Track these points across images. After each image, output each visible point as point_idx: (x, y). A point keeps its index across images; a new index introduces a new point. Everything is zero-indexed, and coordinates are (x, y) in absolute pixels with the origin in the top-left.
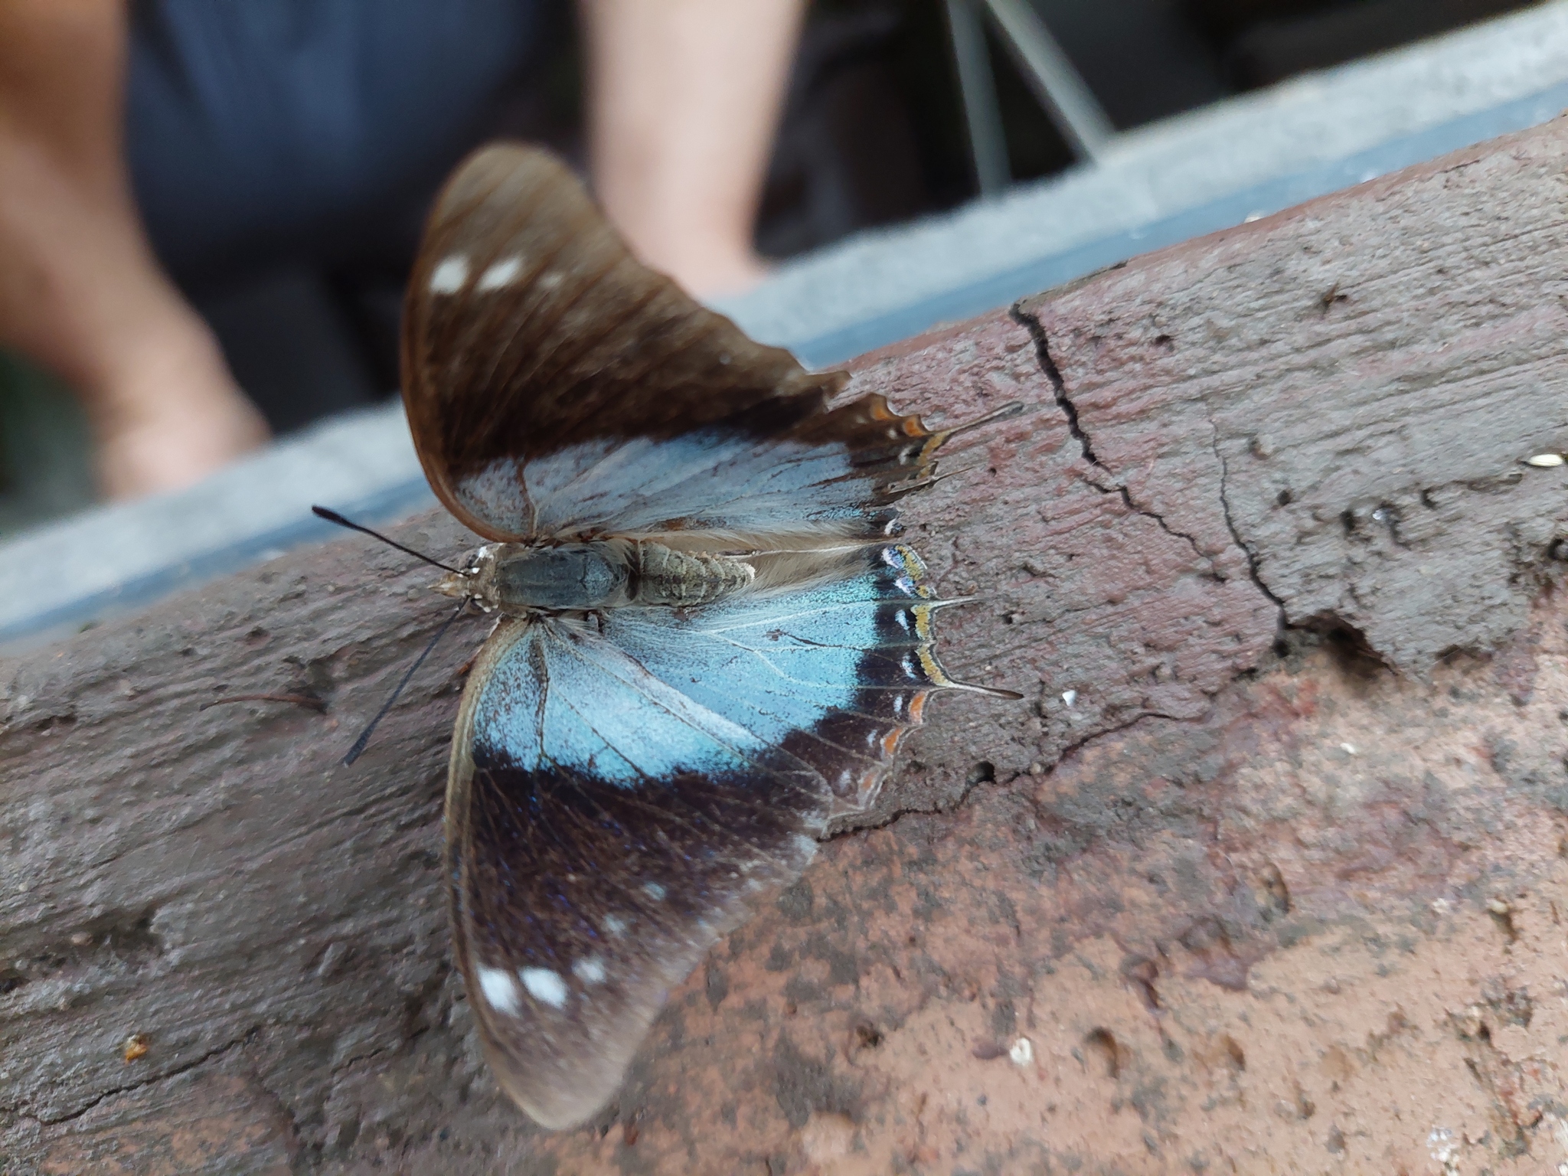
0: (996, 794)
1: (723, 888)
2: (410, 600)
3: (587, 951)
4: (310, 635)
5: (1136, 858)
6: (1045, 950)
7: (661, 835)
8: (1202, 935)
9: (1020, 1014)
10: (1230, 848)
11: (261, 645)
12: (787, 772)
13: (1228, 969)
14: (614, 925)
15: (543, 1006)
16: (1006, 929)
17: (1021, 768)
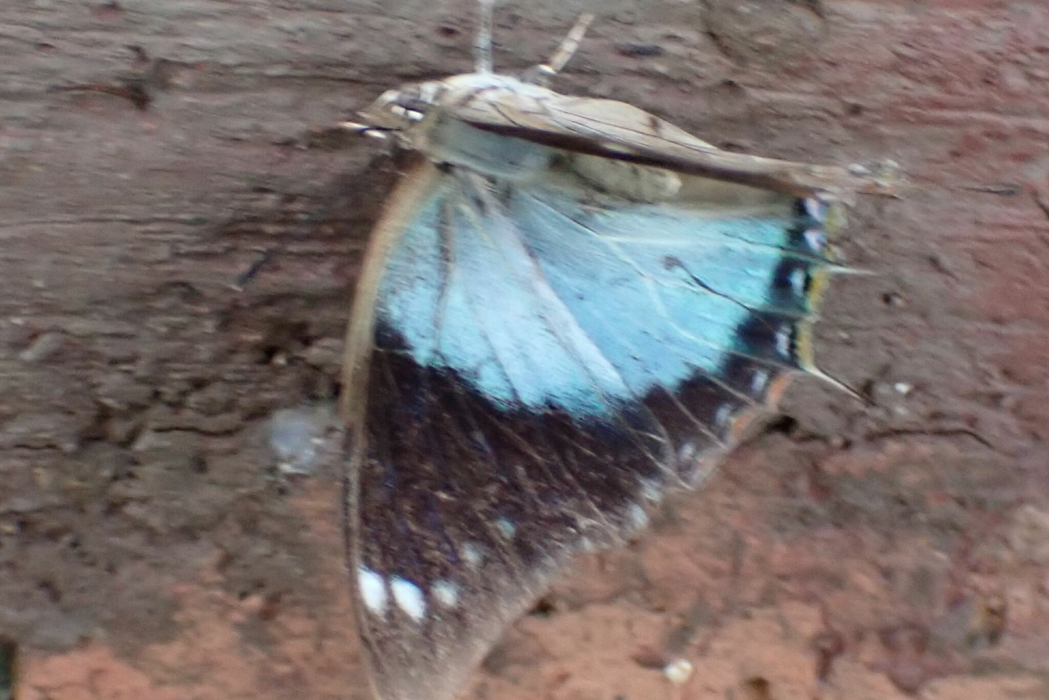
0: (783, 445)
1: (561, 541)
2: (296, 42)
3: (445, 574)
4: (169, 32)
5: (883, 551)
6: (751, 593)
7: (520, 470)
8: (904, 637)
9: (696, 641)
10: (975, 569)
11: (111, 19)
12: (642, 433)
13: (909, 671)
14: (470, 555)
15: (406, 618)
16: (724, 565)
17: (820, 432)
